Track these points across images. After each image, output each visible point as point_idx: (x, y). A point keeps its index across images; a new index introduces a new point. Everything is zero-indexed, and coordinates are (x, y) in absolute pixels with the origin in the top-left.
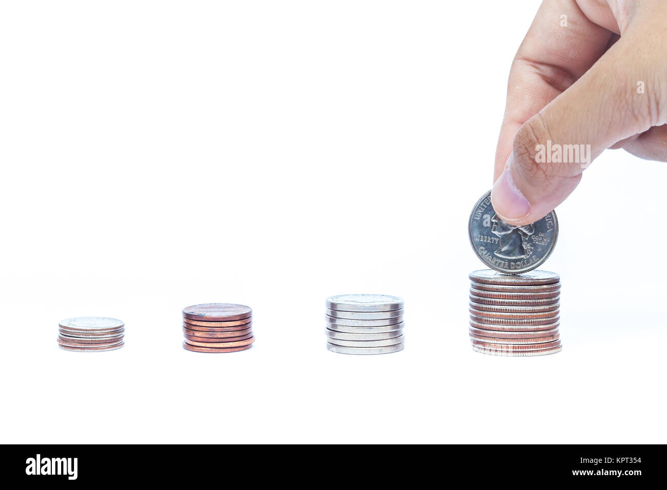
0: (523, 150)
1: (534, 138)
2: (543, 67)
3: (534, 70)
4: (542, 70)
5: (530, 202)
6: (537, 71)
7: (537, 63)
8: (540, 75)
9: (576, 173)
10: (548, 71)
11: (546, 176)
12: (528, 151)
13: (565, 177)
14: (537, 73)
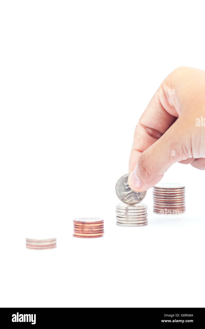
0: (140, 163)
1: (144, 159)
2: (148, 129)
3: (145, 130)
4: (148, 131)
5: (142, 184)
6: (146, 130)
7: (146, 127)
8: (147, 132)
9: (160, 174)
10: (150, 131)
11: (148, 175)
12: (142, 164)
13: (156, 176)
14: (146, 131)
